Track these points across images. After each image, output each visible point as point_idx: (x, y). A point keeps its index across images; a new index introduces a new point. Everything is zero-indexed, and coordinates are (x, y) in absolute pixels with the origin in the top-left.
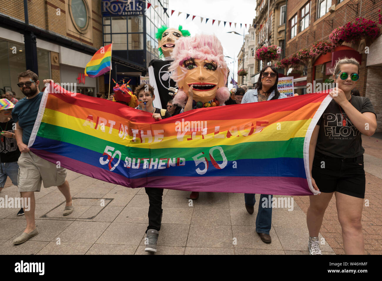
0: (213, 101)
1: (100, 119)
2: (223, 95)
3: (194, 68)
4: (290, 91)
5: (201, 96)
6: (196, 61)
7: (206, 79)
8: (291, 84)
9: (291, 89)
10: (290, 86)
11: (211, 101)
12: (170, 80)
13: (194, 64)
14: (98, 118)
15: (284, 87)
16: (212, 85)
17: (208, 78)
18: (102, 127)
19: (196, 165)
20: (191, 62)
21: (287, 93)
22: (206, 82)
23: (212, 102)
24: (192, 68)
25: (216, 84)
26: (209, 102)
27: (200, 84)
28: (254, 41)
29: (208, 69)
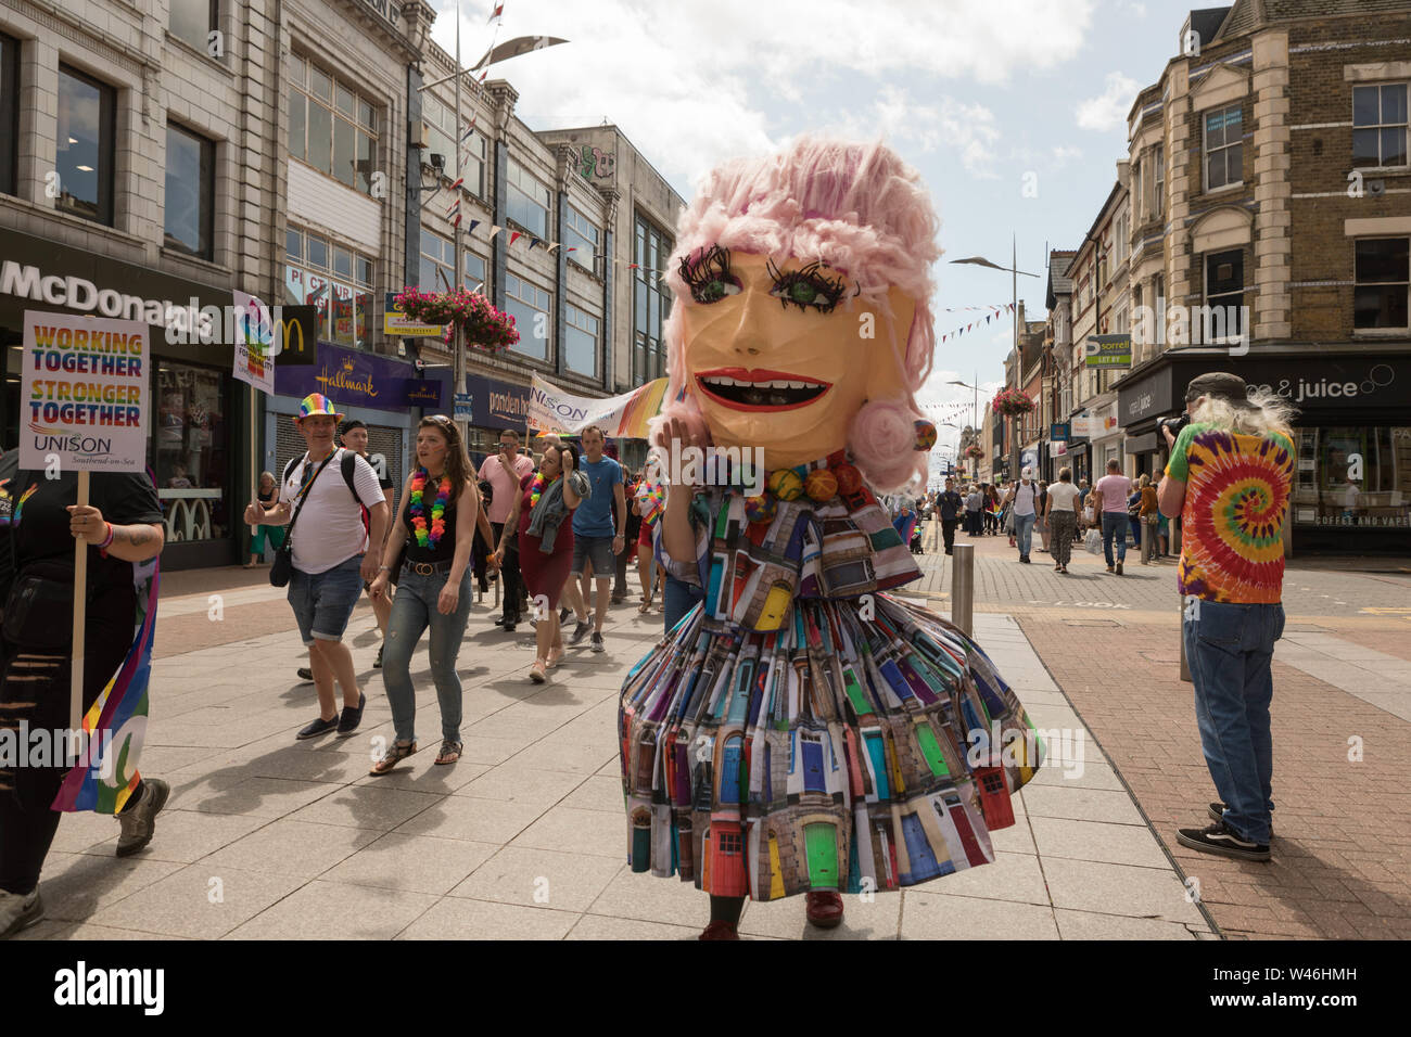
2: (872, 439)
3: (727, 295)
4: (126, 398)
6: (739, 263)
7: (770, 354)
8: (131, 360)
9: (131, 388)
10: (125, 370)
11: (814, 464)
13: (729, 277)
15: (89, 366)
16: (810, 386)
17: (787, 345)
20: (715, 267)
21: (103, 403)
22: (771, 367)
24: (720, 296)
25: (833, 379)
26: (799, 470)
29: (791, 305)
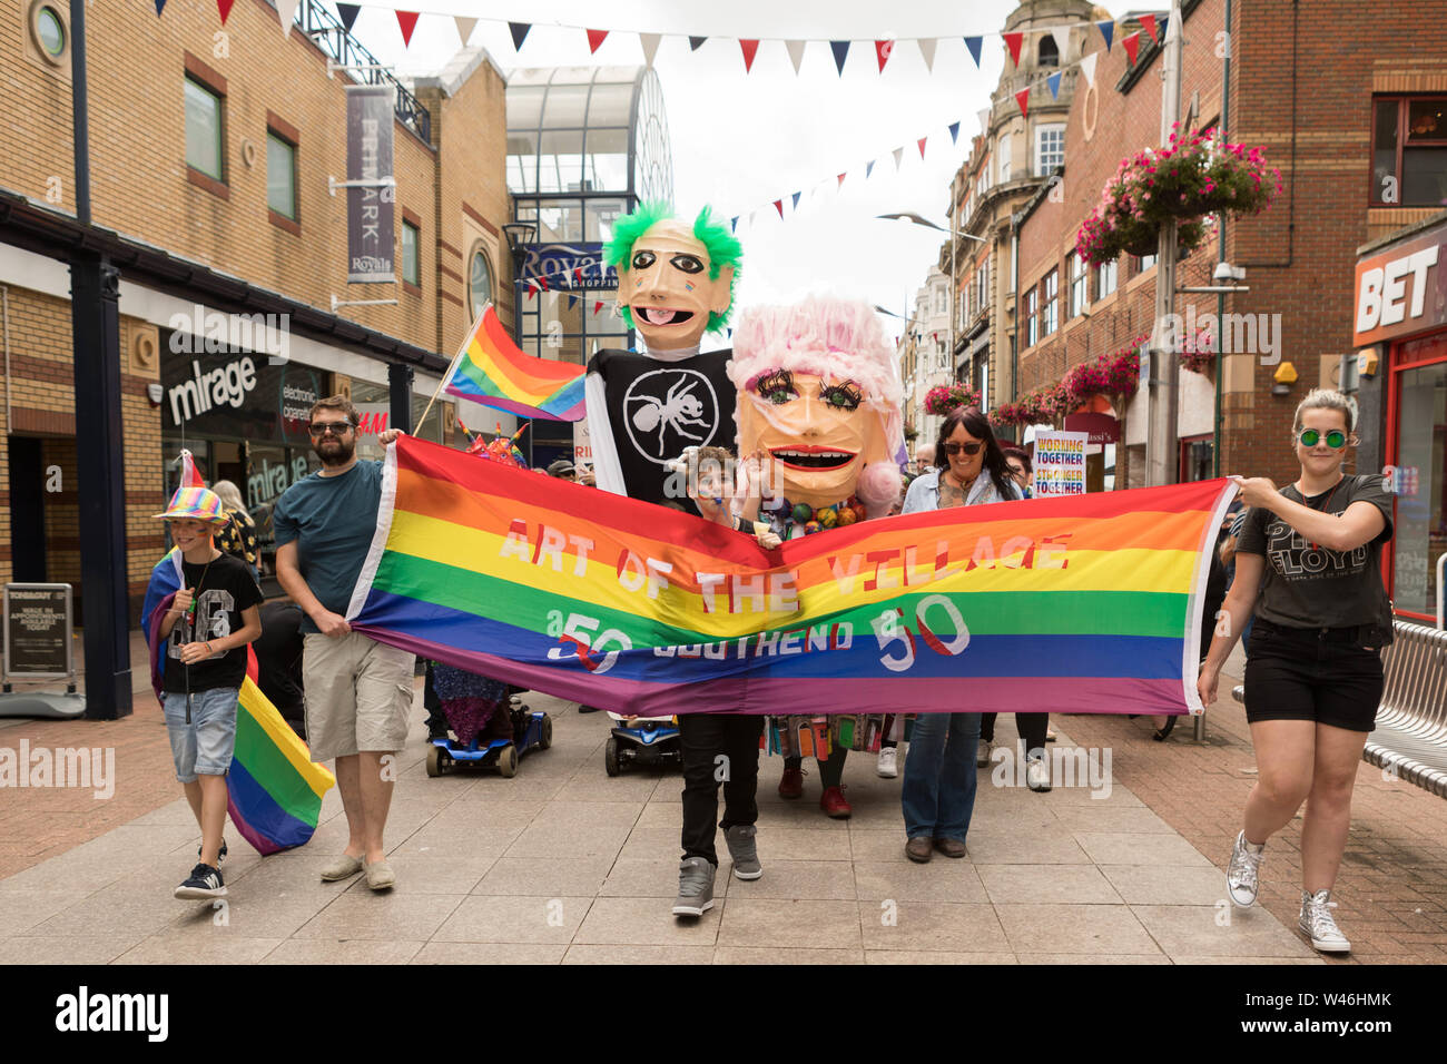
0: (845, 503)
1: (548, 532)
2: (879, 486)
3: (788, 400)
4: (1075, 478)
5: (807, 487)
6: (797, 380)
7: (823, 436)
8: (1078, 455)
9: (1078, 472)
10: (1075, 461)
11: (841, 503)
12: (663, 428)
13: (790, 388)
14: (541, 528)
16: (844, 455)
17: (832, 431)
18: (552, 554)
19: (882, 647)
20: (780, 381)
22: (823, 444)
23: (841, 507)
24: (784, 401)
25: (856, 451)
26: (834, 507)
27: (805, 449)
28: (946, 317)
29: (833, 407)
